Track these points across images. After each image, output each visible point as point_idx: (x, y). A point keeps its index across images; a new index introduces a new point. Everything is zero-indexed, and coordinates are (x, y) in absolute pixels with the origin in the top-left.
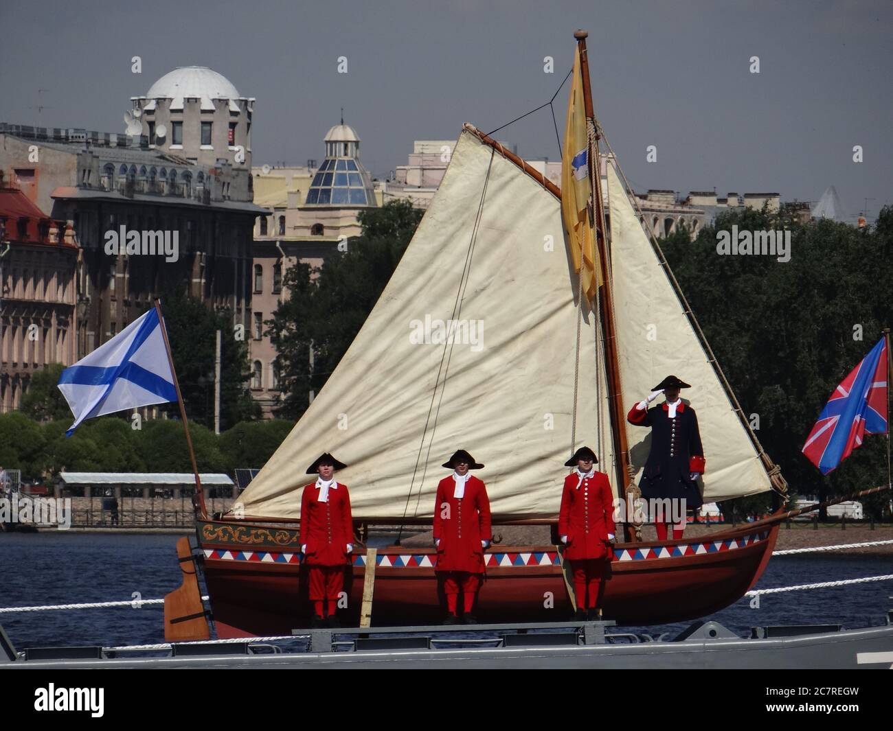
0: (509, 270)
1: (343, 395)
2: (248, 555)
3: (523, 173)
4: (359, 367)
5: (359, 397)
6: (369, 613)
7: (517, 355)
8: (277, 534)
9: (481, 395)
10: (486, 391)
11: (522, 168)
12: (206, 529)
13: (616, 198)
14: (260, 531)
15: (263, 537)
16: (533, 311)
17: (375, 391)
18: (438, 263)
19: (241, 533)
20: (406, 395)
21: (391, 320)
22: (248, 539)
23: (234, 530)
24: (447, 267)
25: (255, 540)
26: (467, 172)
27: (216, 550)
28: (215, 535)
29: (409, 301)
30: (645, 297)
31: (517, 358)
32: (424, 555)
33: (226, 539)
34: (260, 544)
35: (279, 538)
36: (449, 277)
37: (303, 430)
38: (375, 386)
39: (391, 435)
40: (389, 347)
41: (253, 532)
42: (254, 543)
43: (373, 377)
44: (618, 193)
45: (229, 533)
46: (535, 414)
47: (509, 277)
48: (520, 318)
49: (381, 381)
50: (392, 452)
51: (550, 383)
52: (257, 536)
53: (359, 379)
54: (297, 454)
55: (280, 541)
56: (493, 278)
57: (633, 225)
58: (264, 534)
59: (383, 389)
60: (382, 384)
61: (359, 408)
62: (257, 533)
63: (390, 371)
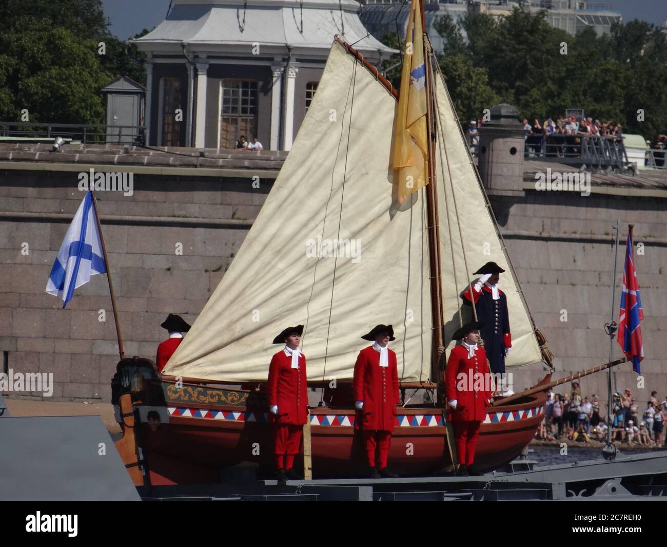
0: (364, 166)
1: (244, 271)
2: (204, 413)
3: (375, 80)
4: (257, 247)
5: (257, 274)
6: (310, 466)
7: (369, 240)
8: (229, 394)
9: (343, 275)
10: (346, 271)
11: (376, 76)
12: (170, 390)
13: (442, 104)
14: (215, 392)
15: (217, 397)
16: (381, 201)
17: (268, 267)
18: (314, 157)
19: (200, 393)
20: (291, 273)
21: (280, 207)
22: (205, 398)
23: (193, 390)
24: (320, 161)
25: (211, 400)
26: (336, 78)
27: (178, 408)
28: (178, 395)
29: (293, 191)
30: (461, 191)
31: (370, 242)
32: (345, 415)
33: (186, 398)
34: (215, 402)
35: (230, 398)
36: (322, 170)
37: (216, 302)
38: (269, 263)
39: (280, 308)
40: (279, 229)
41: (209, 392)
42: (210, 402)
43: (267, 256)
44: (443, 100)
45: (189, 393)
46: (381, 292)
47: (364, 171)
48: (372, 207)
49: (273, 259)
50: (279, 323)
51: (392, 265)
52: (212, 396)
53: (256, 258)
54: (212, 322)
55: (231, 401)
56: (353, 171)
57: (453, 128)
58: (218, 395)
59: (273, 267)
60: (273, 263)
61: (256, 283)
62: (212, 393)
63: (279, 251)
